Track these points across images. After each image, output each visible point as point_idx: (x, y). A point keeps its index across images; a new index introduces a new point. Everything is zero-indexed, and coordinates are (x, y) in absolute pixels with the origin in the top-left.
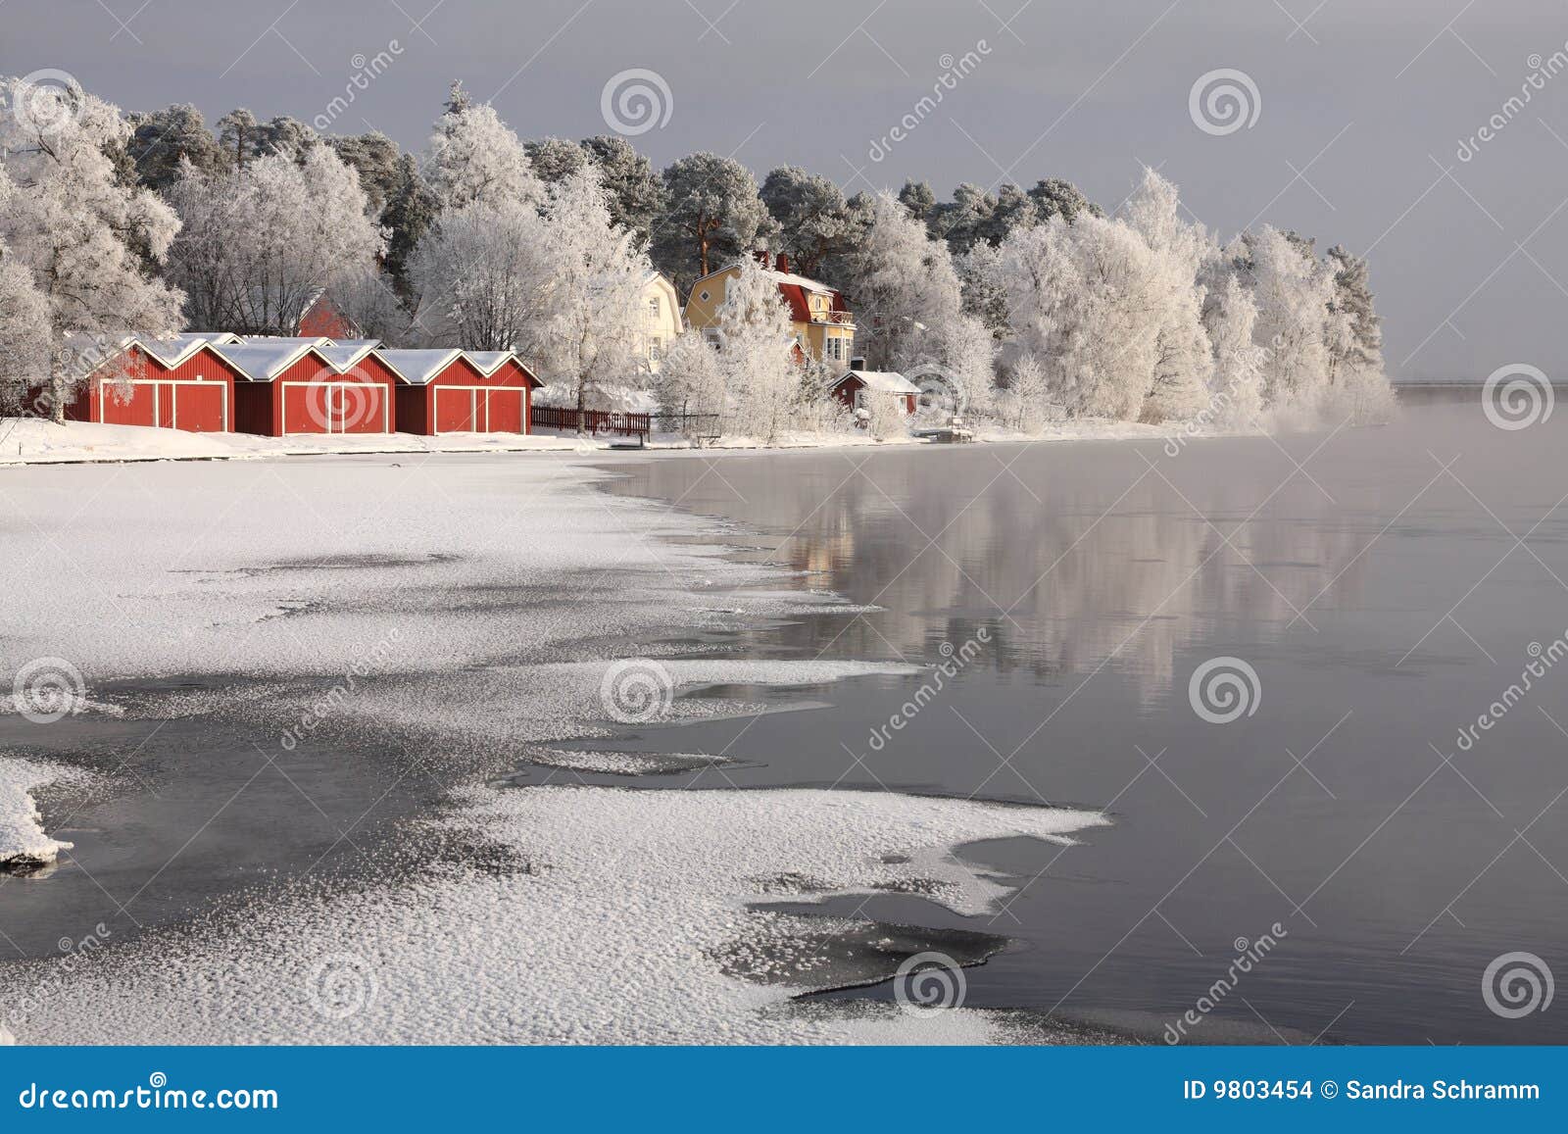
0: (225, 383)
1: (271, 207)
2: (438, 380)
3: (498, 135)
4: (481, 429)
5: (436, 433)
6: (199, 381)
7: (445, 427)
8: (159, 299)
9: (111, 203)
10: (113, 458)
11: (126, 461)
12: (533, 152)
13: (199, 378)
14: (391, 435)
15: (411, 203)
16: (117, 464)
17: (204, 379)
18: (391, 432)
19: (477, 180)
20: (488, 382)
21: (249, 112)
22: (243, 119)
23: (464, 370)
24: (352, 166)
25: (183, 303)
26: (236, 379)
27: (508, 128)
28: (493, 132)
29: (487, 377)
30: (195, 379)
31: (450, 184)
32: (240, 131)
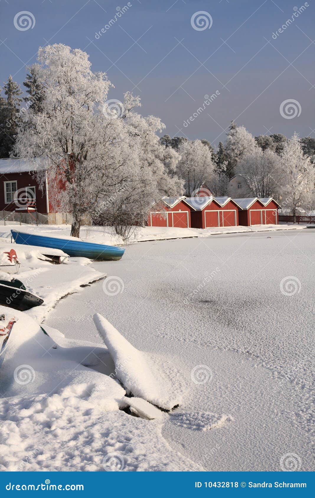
0: (187, 212)
1: (191, 157)
2: (250, 208)
3: (247, 135)
4: (264, 223)
5: (251, 225)
6: (180, 211)
7: (253, 223)
8: (176, 183)
9: (159, 151)
10: (163, 238)
11: (167, 239)
12: (257, 139)
13: (180, 210)
14: (238, 227)
15: (222, 157)
16: (164, 241)
17: (181, 211)
18: (237, 226)
19: (241, 148)
20: (265, 208)
21: (169, 135)
22: (167, 137)
23: (259, 204)
24: (207, 146)
25: (184, 184)
26: (191, 210)
27: (249, 132)
28: (246, 134)
29: (266, 206)
30: (179, 211)
31: (233, 150)
32: (166, 141)
